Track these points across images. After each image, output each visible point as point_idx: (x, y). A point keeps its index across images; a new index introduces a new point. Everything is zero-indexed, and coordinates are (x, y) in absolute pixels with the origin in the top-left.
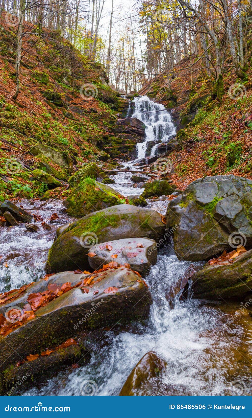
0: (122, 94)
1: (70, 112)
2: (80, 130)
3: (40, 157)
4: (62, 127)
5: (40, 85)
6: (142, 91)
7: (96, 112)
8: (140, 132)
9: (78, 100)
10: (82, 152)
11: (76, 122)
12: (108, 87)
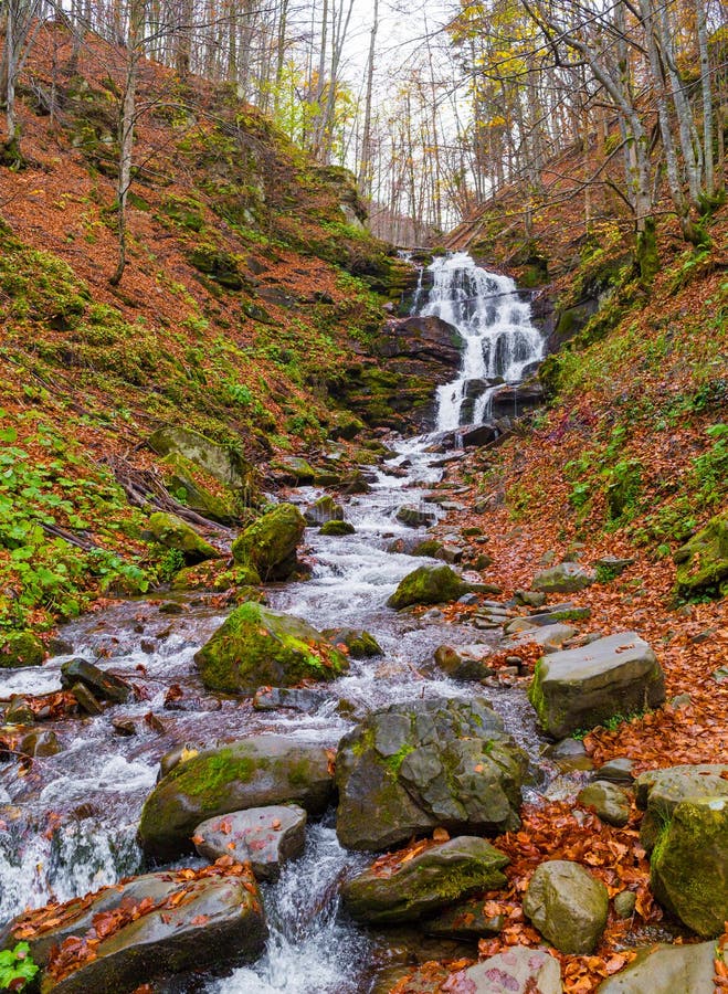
0: (401, 249)
1: (261, 303)
2: (285, 359)
3: (172, 460)
4: (237, 353)
5: (182, 235)
6: (456, 235)
7: (330, 302)
8: (447, 353)
9: (281, 269)
10: (287, 420)
11: (275, 332)
12: (362, 230)
